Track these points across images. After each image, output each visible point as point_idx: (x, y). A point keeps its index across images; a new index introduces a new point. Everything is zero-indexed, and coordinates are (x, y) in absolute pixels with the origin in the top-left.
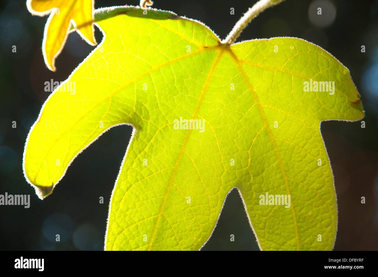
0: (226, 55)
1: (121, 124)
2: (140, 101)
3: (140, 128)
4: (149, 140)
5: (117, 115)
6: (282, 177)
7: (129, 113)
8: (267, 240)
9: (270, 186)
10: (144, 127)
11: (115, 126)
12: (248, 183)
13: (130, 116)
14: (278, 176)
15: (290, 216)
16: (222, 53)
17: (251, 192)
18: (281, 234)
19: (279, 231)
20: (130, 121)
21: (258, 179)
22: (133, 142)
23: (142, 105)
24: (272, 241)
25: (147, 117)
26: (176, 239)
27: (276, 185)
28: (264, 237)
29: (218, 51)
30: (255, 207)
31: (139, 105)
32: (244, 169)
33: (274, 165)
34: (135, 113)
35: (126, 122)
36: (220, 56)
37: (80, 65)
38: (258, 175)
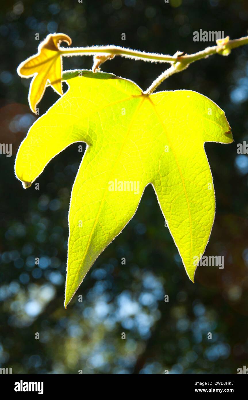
0: (147, 101)
1: (79, 142)
2: (91, 128)
3: (91, 145)
4: (97, 153)
5: (77, 136)
6: (180, 178)
7: (84, 135)
8: (172, 219)
9: (173, 183)
10: (94, 145)
11: (76, 142)
12: (159, 181)
13: (85, 137)
14: (178, 177)
15: (186, 203)
16: (143, 100)
17: (160, 186)
18: (180, 215)
19: (179, 213)
20: (85, 140)
21: (165, 178)
22: (86, 154)
23: (92, 131)
24: (174, 220)
25: (96, 139)
26: (113, 215)
27: (176, 183)
28: (170, 218)
29: (141, 98)
30: (163, 196)
31: (91, 131)
32: (156, 172)
33: (175, 170)
34: (88, 136)
35: (82, 140)
36: (142, 102)
37: (54, 105)
38: (165, 176)
